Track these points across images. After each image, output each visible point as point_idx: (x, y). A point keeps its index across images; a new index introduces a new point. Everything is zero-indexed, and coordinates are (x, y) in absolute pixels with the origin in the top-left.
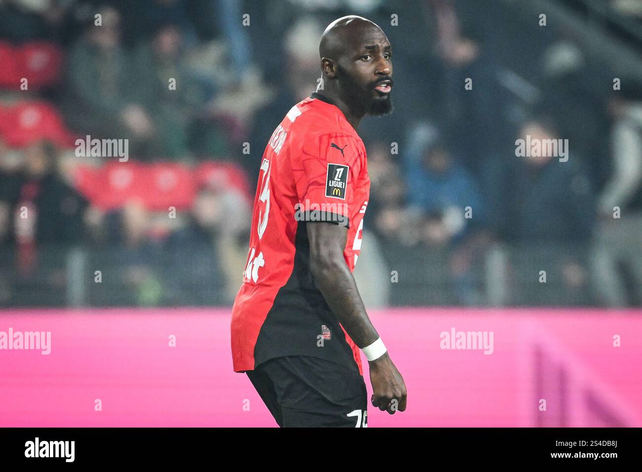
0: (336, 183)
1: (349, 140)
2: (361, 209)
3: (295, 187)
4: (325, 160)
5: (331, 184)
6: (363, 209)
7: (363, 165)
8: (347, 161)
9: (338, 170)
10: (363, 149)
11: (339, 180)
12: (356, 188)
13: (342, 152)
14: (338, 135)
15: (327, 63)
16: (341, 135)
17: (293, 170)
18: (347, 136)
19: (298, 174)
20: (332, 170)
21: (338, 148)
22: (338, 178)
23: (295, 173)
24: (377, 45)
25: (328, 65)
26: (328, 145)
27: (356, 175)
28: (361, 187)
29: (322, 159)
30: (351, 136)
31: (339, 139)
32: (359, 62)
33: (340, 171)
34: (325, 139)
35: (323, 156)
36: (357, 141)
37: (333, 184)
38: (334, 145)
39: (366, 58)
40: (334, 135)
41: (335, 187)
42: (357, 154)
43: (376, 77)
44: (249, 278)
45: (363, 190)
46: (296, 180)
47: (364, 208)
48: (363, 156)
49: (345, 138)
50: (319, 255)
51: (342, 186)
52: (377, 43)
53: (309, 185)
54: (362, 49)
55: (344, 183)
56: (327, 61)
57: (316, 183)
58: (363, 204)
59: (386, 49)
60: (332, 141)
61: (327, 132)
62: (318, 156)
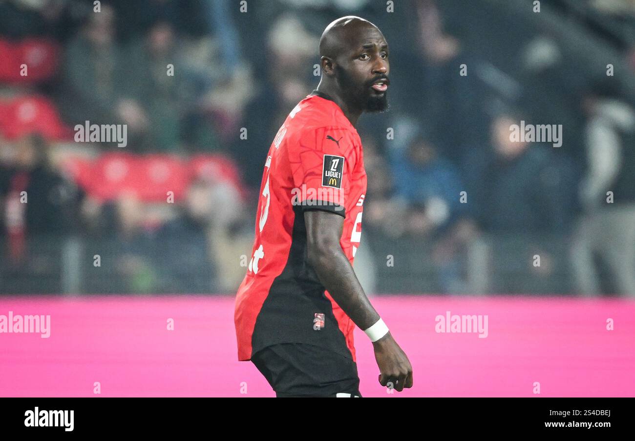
0: (332, 173)
1: (345, 134)
2: (357, 202)
3: (293, 179)
4: (321, 151)
5: (327, 174)
6: (360, 202)
7: (358, 158)
8: (343, 152)
9: (334, 161)
10: (359, 143)
11: (335, 170)
12: (352, 180)
13: (338, 144)
14: (334, 128)
15: (326, 61)
16: (336, 128)
17: (290, 162)
18: (343, 129)
19: (294, 167)
20: (328, 161)
21: (333, 140)
22: (334, 168)
23: (292, 165)
24: (375, 45)
25: (327, 64)
26: (324, 138)
27: (351, 166)
28: (357, 180)
29: (318, 151)
30: (346, 129)
31: (335, 132)
32: (357, 61)
33: (336, 162)
34: (321, 132)
35: (319, 148)
36: (352, 134)
37: (329, 174)
38: (329, 138)
39: (364, 57)
40: (330, 128)
41: (331, 177)
42: (352, 147)
43: (374, 76)
44: (251, 270)
45: (360, 183)
46: (293, 171)
47: (362, 201)
48: (358, 149)
49: (341, 131)
50: (316, 243)
51: (338, 176)
52: (375, 42)
53: (306, 176)
54: (361, 49)
55: (340, 174)
56: (326, 59)
57: (312, 174)
58: (360, 198)
59: (384, 48)
60: (327, 134)
61: (322, 126)
62: (314, 149)
